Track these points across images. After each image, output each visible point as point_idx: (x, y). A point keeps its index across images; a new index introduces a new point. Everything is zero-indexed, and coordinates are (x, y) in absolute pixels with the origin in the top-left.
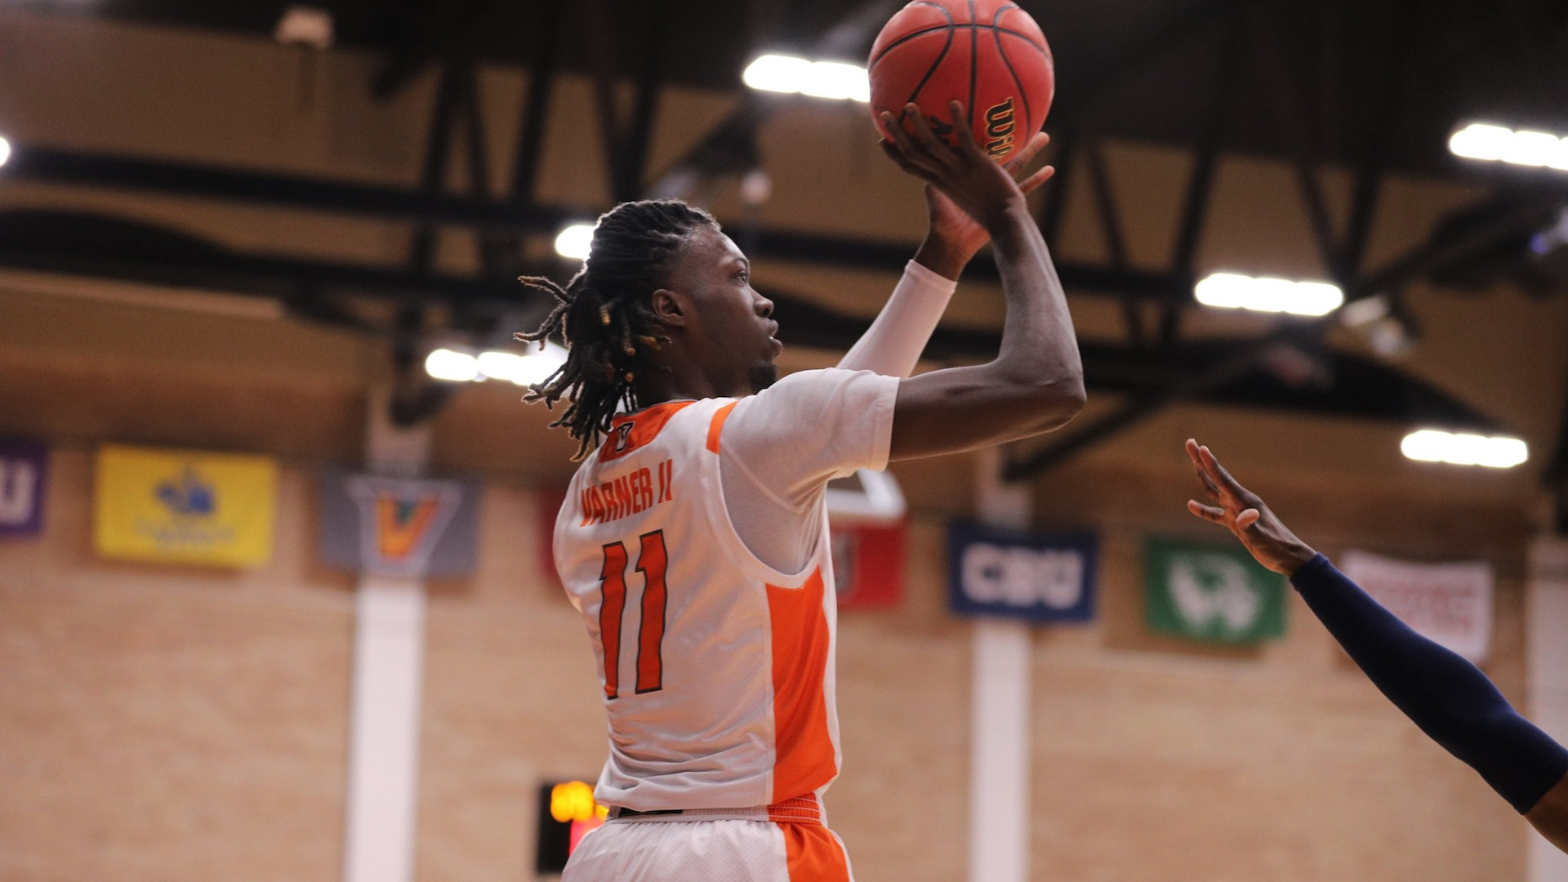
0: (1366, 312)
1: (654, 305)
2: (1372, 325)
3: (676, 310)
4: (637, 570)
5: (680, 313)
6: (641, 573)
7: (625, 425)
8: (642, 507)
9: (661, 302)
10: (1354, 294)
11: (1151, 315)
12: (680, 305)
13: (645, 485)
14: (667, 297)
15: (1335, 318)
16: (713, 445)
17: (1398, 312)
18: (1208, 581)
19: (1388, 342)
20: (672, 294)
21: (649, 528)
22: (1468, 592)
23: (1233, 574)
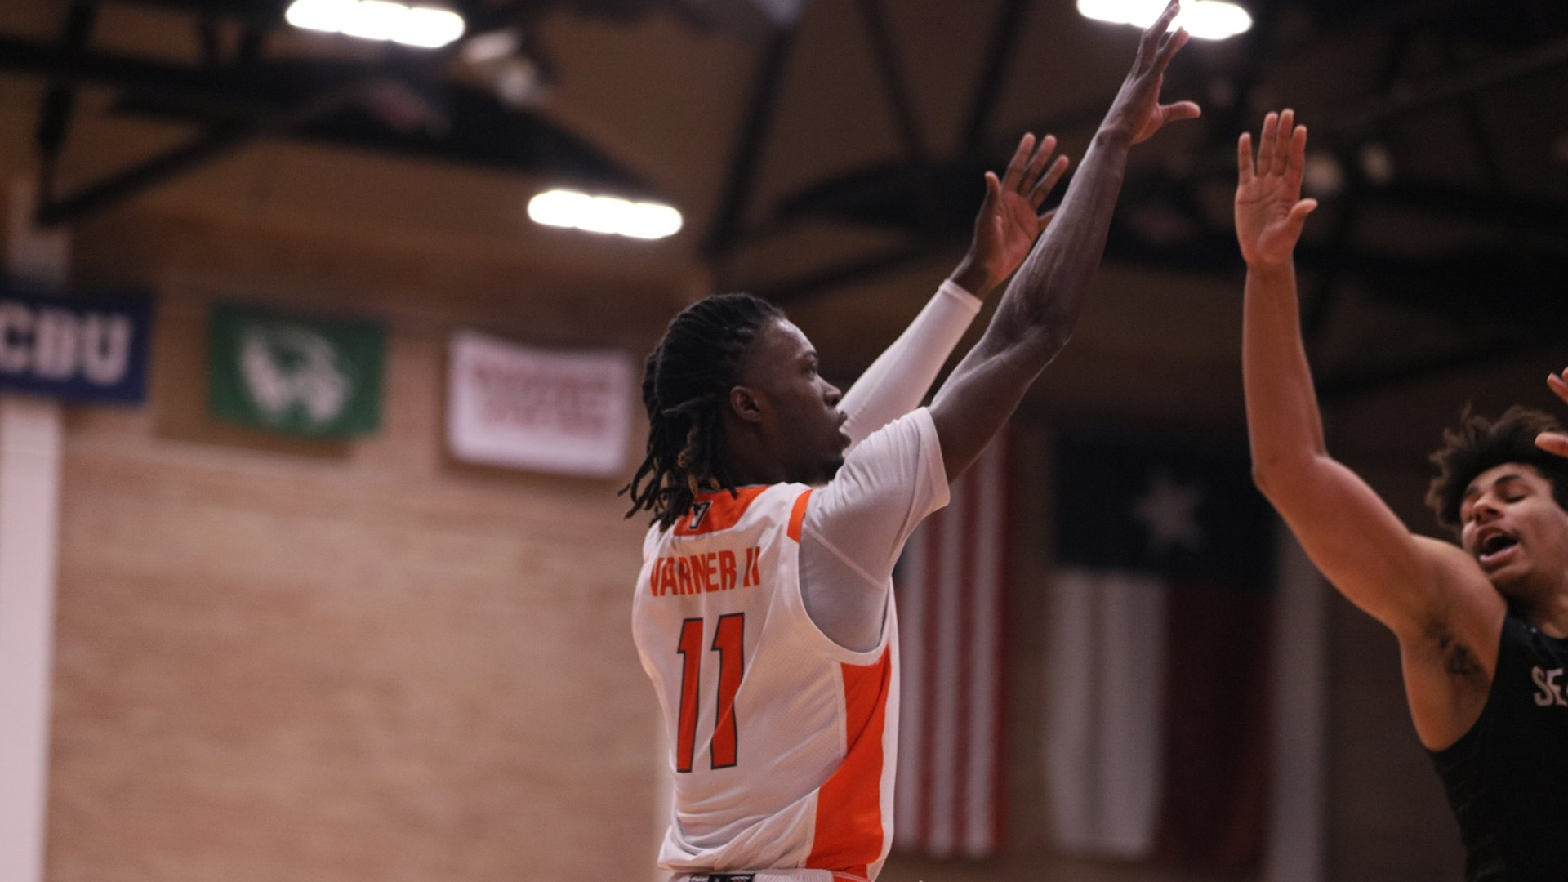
0: (490, 48)
1: (732, 401)
2: (500, 63)
3: (752, 406)
4: (714, 648)
5: (757, 410)
6: (717, 653)
7: (702, 504)
8: (720, 586)
9: (739, 400)
10: (477, 26)
11: (230, 34)
12: (756, 401)
13: (728, 565)
14: (743, 394)
15: (454, 50)
16: (794, 531)
17: (529, 51)
18: (287, 361)
19: (517, 84)
20: (749, 391)
21: (728, 610)
22: (601, 387)
23: (319, 352)
